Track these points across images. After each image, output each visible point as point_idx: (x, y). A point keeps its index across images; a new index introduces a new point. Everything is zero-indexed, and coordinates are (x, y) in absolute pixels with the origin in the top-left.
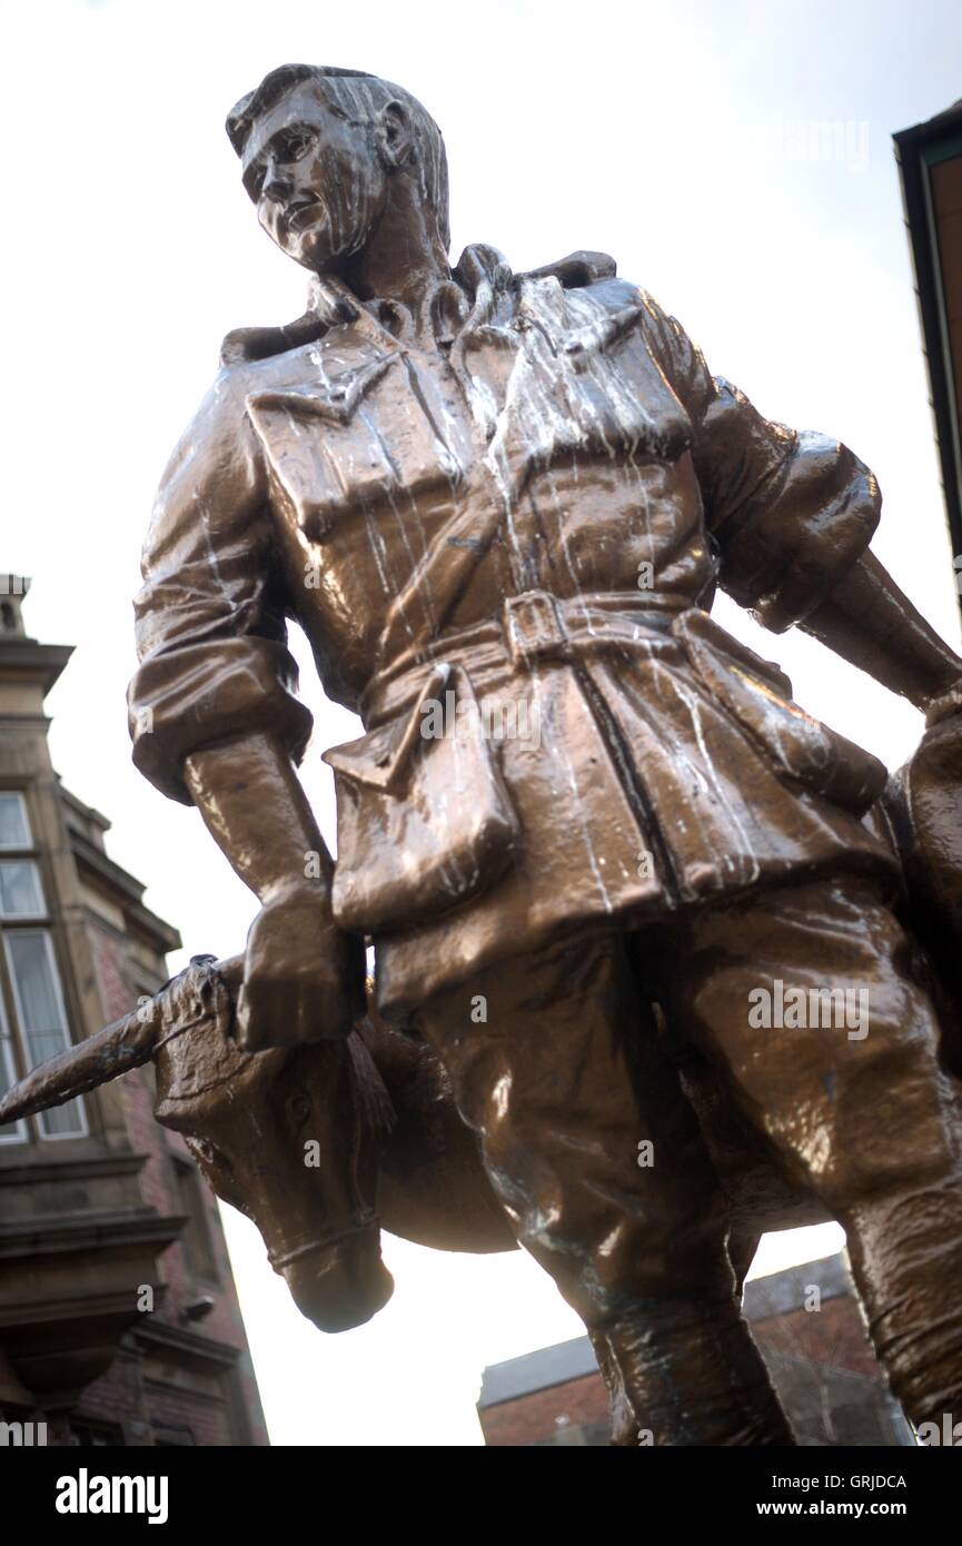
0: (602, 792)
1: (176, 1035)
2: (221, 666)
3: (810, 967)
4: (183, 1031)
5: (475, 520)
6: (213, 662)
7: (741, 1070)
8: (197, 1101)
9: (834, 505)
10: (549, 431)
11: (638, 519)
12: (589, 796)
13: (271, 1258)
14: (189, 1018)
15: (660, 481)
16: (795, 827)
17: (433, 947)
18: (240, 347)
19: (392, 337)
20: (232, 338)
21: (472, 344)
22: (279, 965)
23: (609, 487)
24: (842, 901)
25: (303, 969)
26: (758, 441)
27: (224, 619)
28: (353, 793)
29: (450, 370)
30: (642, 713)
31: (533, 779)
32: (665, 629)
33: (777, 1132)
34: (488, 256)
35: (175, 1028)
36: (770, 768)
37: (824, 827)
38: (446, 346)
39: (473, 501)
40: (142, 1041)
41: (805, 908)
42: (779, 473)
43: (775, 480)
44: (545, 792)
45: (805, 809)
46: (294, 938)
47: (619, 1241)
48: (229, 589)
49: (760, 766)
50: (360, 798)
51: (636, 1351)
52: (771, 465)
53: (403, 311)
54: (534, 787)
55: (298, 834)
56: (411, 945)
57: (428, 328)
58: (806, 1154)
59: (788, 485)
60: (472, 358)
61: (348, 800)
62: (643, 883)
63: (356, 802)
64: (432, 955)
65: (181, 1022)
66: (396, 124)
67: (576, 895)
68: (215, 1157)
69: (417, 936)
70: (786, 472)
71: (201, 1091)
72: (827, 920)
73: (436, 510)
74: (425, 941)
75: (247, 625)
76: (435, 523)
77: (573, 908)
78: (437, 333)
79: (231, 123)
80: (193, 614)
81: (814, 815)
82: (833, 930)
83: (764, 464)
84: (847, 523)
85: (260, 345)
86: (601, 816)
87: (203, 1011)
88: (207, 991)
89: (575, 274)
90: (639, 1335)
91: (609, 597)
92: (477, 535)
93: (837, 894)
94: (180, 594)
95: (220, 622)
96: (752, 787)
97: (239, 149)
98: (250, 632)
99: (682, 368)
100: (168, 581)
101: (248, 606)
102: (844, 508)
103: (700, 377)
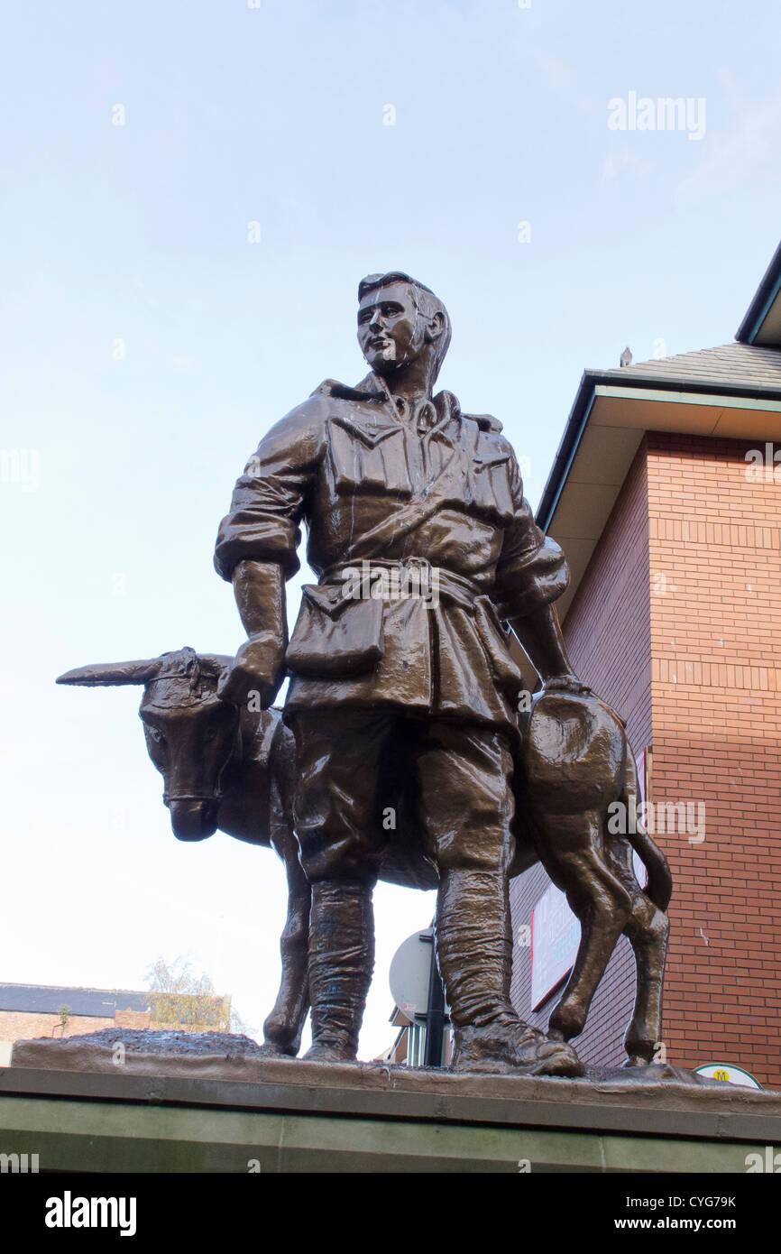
0: (422, 655)
1: (167, 678)
2: (275, 528)
3: (474, 764)
4: (171, 678)
5: (411, 517)
6: (271, 525)
7: (426, 795)
8: (166, 711)
9: (550, 577)
10: (452, 491)
11: (477, 547)
12: (416, 654)
13: (165, 796)
14: (175, 673)
15: (490, 535)
16: (494, 706)
17: (324, 688)
18: (329, 388)
19: (398, 415)
20: (328, 382)
21: (437, 438)
22: (252, 667)
23: (470, 528)
24: (496, 744)
25: (262, 674)
26: (530, 534)
27: (282, 508)
28: (310, 608)
29: (422, 444)
30: (449, 630)
31: (395, 637)
32: (471, 600)
33: (432, 826)
34: (453, 400)
35: (166, 675)
36: (492, 676)
37: (503, 710)
38: (420, 432)
39: (413, 508)
40: (146, 674)
41: (481, 739)
42: (533, 552)
43: (530, 554)
44: (397, 645)
45: (499, 698)
46: (263, 659)
47: (344, 844)
48: (288, 495)
49: (488, 673)
50: (313, 612)
51: (326, 896)
52: (531, 547)
53: (406, 406)
54: (395, 640)
55: (278, 615)
56: (313, 684)
57: (415, 419)
58: (440, 841)
59: (535, 559)
60: (433, 443)
61: (307, 610)
62: (424, 700)
63: (310, 613)
64: (321, 692)
65: (170, 674)
66: (438, 323)
67: (397, 693)
68: (161, 740)
69: (318, 681)
70: (536, 553)
71: (169, 708)
72: (487, 747)
73: (397, 504)
74: (321, 684)
75: (290, 514)
76: (393, 510)
77: (392, 697)
78: (419, 424)
79: (362, 284)
80: (268, 499)
81: (501, 703)
82: (489, 752)
83: (529, 545)
84: (551, 587)
85: (339, 392)
86: (418, 665)
87: (185, 673)
88: (191, 664)
89: (484, 425)
90: (331, 890)
91: (451, 574)
92: (409, 523)
93: (495, 739)
94: (264, 487)
95: (279, 508)
96: (483, 681)
97: (361, 297)
98: (290, 518)
99: (515, 488)
100: (262, 479)
101: (293, 506)
102: (554, 579)
103: (519, 497)
